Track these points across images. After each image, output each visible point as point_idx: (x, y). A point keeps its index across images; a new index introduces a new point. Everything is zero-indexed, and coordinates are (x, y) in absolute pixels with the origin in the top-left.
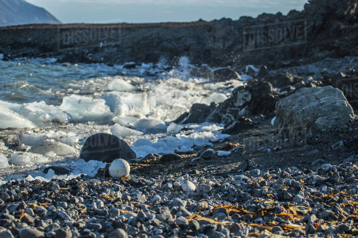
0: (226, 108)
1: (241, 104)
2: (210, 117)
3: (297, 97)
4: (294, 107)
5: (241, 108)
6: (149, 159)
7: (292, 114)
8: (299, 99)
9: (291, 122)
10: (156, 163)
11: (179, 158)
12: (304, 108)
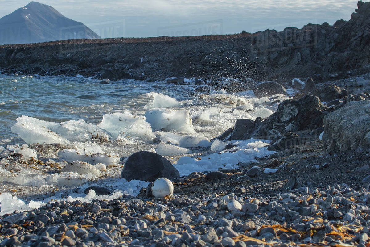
0: (272, 123)
1: (288, 119)
2: (255, 133)
3: (345, 111)
4: (342, 121)
5: (288, 123)
6: (193, 177)
7: (341, 128)
8: (348, 112)
9: (340, 136)
10: (200, 181)
11: (224, 176)
12: (353, 123)
